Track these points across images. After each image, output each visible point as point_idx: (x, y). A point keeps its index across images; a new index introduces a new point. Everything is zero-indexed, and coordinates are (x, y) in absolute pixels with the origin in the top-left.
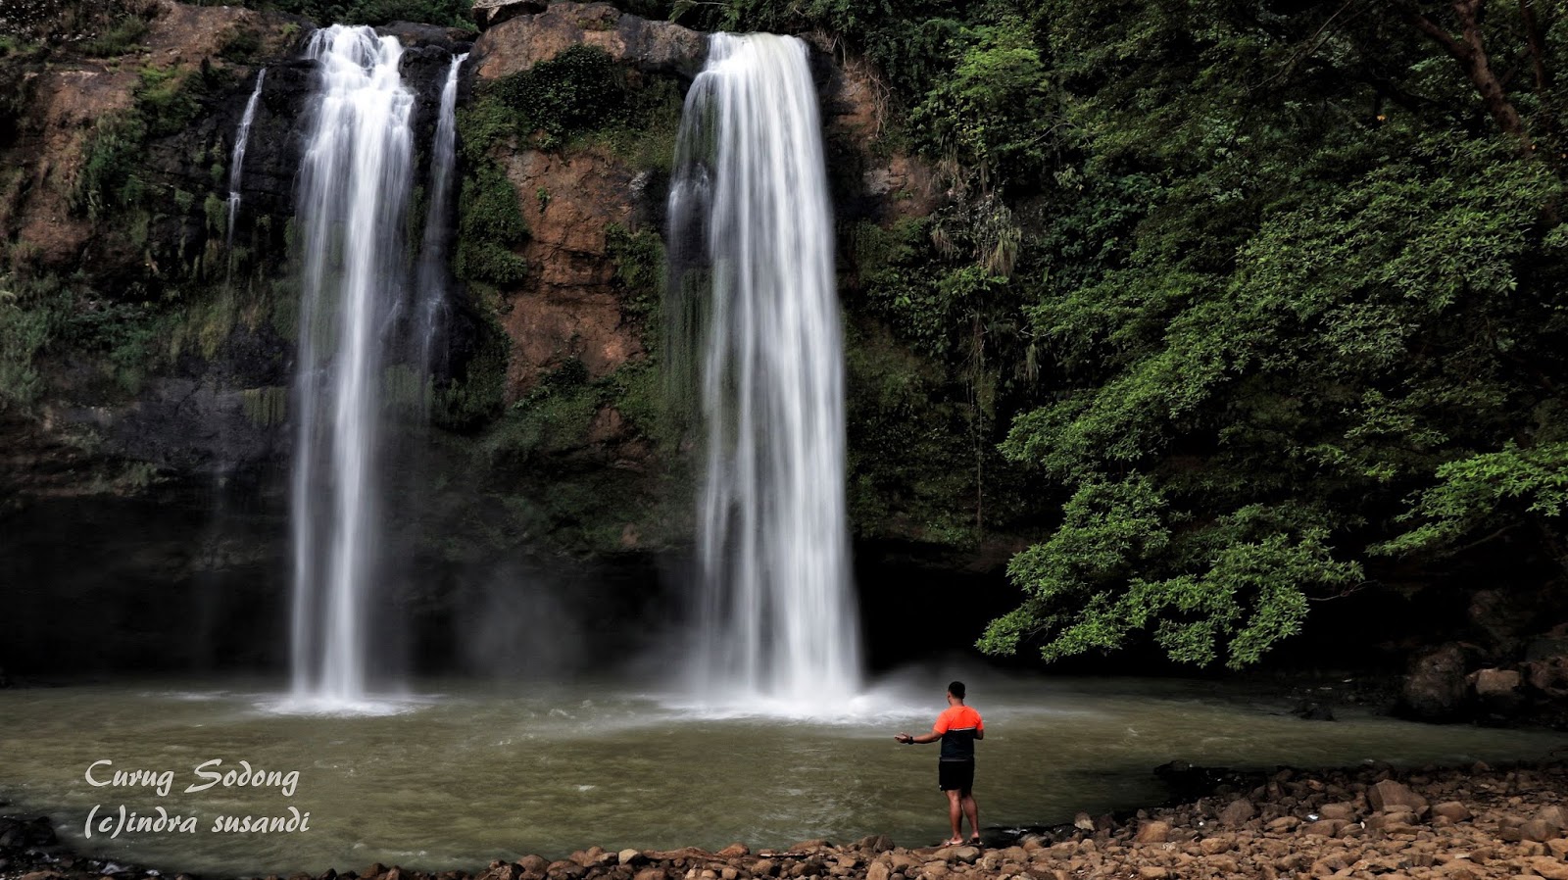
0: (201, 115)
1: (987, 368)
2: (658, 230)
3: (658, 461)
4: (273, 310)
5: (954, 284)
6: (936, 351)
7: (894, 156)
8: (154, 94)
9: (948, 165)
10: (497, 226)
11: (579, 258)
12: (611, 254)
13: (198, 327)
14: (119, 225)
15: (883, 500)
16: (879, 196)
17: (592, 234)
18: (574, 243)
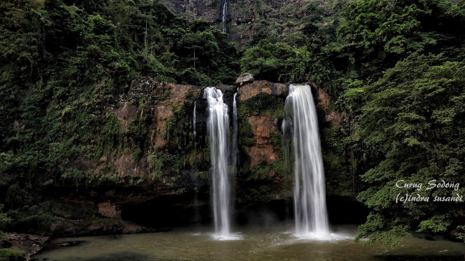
0: (185, 114)
1: (354, 158)
2: (281, 132)
3: (283, 181)
4: (203, 155)
5: (346, 141)
6: (343, 155)
7: (332, 111)
8: (176, 111)
9: (344, 113)
10: (247, 133)
11: (264, 138)
12: (271, 137)
13: (188, 159)
14: (173, 140)
15: (332, 187)
16: (329, 122)
17: (267, 133)
18: (263, 135)
